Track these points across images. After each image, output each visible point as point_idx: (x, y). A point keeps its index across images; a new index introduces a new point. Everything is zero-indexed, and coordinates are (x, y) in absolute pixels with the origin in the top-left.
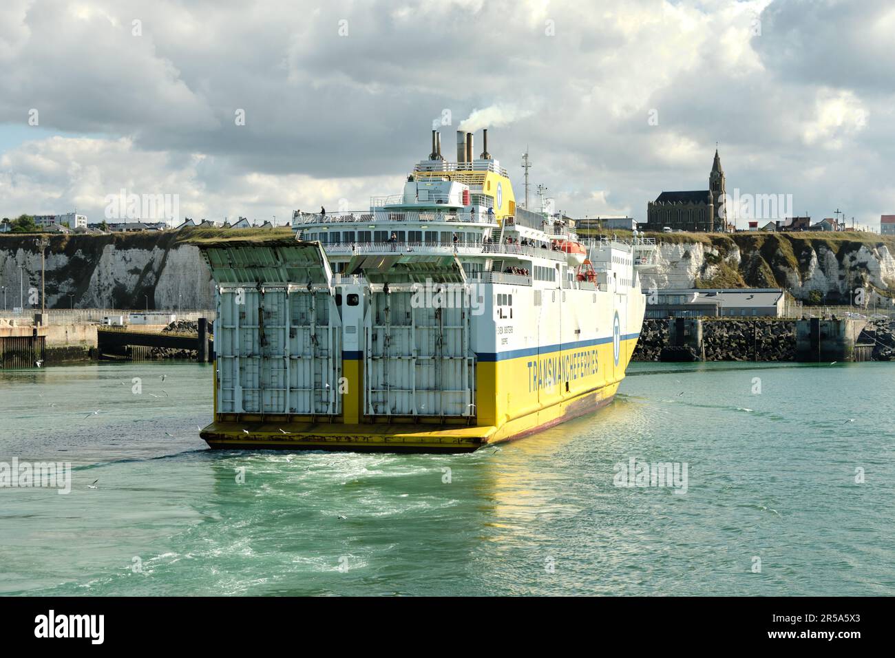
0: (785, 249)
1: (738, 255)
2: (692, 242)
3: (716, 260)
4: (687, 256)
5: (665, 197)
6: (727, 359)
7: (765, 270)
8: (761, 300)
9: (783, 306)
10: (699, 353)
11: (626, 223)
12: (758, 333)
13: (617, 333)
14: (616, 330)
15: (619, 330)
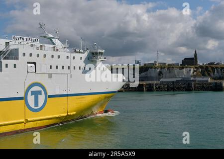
0: (210, 69)
1: (200, 70)
2: (191, 68)
3: (196, 71)
4: (190, 70)
5: (185, 59)
6: (199, 90)
7: (206, 73)
8: (205, 79)
9: (209, 80)
10: (193, 89)
11: (177, 64)
12: (205, 85)
13: (36, 94)
14: (33, 93)
15: (43, 92)
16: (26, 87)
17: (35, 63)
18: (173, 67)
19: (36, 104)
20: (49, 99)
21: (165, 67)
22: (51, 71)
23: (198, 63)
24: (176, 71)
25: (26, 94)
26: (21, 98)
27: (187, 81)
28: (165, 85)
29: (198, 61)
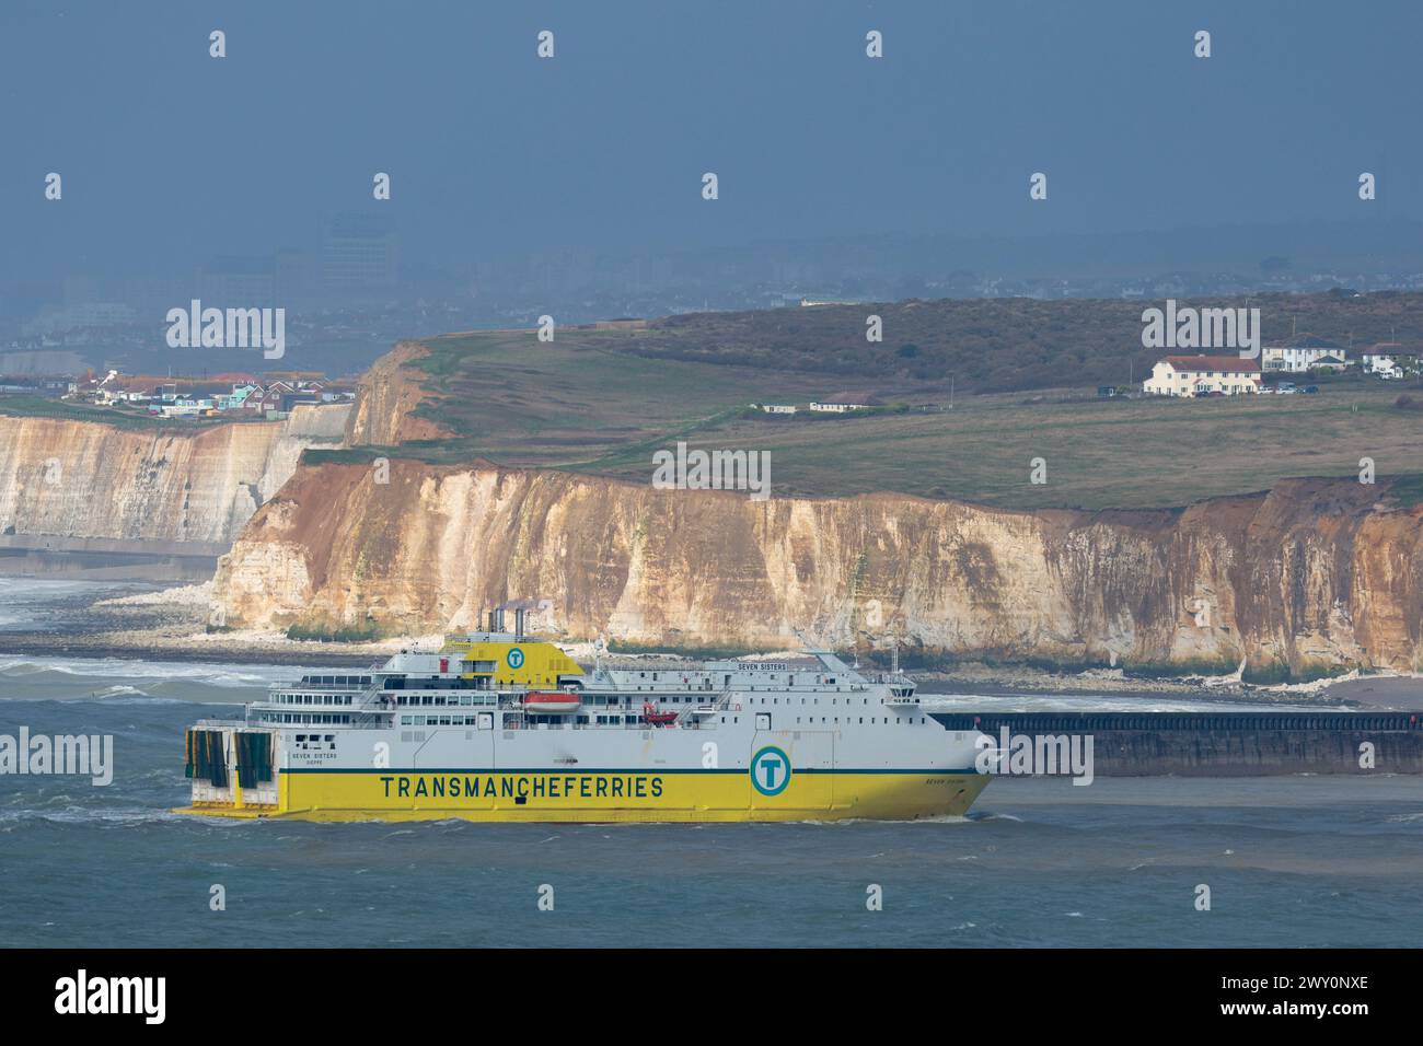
13: (771, 765)
14: (765, 764)
15: (782, 764)
16: (754, 753)
17: (769, 715)
19: (770, 782)
20: (793, 776)
22: (797, 727)
25: (754, 764)
26: (746, 771)
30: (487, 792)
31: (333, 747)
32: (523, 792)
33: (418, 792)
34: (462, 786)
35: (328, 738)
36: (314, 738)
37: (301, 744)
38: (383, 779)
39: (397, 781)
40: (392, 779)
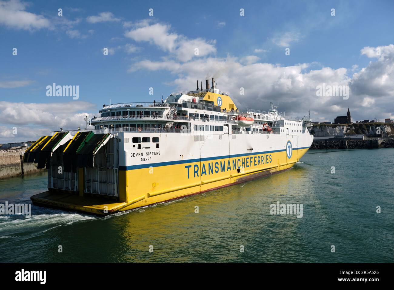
0: (364, 126)
1: (354, 128)
2: (344, 126)
3: (349, 129)
4: (343, 129)
5: (338, 117)
6: (353, 148)
7: (360, 131)
8: (359, 137)
9: (364, 138)
10: (347, 147)
11: (330, 123)
12: (359, 143)
15: (291, 147)
16: (287, 143)
18: (325, 126)
19: (289, 155)
21: (317, 126)
22: (293, 133)
23: (352, 121)
24: (329, 130)
25: (287, 147)
27: (340, 139)
28: (318, 143)
29: (351, 119)
30: (228, 168)
31: (158, 146)
32: (239, 167)
33: (203, 173)
34: (219, 166)
35: (156, 140)
36: (146, 140)
37: (136, 144)
38: (186, 167)
39: (193, 167)
40: (190, 166)
